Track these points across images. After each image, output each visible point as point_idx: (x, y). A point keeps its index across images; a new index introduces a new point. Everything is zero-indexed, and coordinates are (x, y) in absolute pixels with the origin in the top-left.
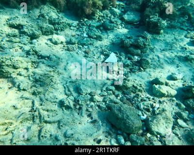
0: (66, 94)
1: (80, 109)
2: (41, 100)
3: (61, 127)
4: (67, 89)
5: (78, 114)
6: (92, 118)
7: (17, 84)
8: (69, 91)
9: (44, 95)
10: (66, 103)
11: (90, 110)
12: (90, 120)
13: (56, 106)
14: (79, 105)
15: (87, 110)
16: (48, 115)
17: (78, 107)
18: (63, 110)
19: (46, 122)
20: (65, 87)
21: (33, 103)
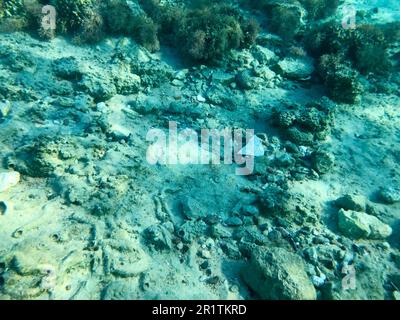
0: (158, 217)
1: (185, 250)
2: (108, 225)
3: (145, 287)
4: (160, 207)
5: (182, 261)
6: (209, 272)
7: (65, 189)
8: (164, 209)
9: (115, 216)
10: (158, 236)
11: (206, 253)
12: (205, 277)
13: (138, 241)
14: (183, 241)
15: (199, 254)
16: (121, 259)
17: (181, 245)
18: (150, 250)
19: (116, 274)
20: (156, 203)
21: (93, 231)
